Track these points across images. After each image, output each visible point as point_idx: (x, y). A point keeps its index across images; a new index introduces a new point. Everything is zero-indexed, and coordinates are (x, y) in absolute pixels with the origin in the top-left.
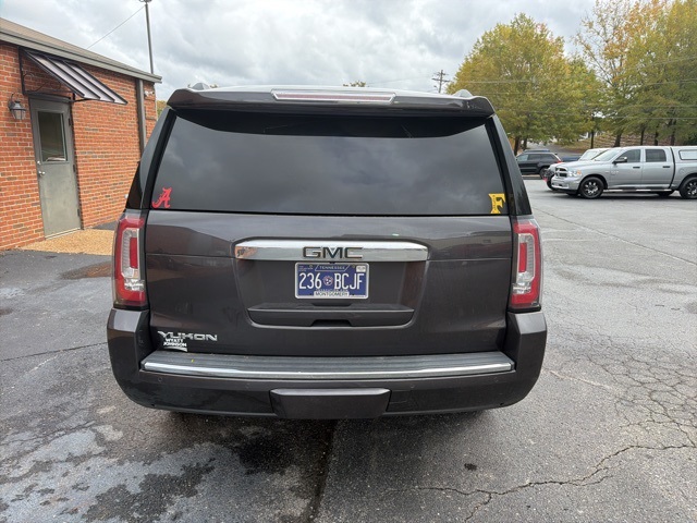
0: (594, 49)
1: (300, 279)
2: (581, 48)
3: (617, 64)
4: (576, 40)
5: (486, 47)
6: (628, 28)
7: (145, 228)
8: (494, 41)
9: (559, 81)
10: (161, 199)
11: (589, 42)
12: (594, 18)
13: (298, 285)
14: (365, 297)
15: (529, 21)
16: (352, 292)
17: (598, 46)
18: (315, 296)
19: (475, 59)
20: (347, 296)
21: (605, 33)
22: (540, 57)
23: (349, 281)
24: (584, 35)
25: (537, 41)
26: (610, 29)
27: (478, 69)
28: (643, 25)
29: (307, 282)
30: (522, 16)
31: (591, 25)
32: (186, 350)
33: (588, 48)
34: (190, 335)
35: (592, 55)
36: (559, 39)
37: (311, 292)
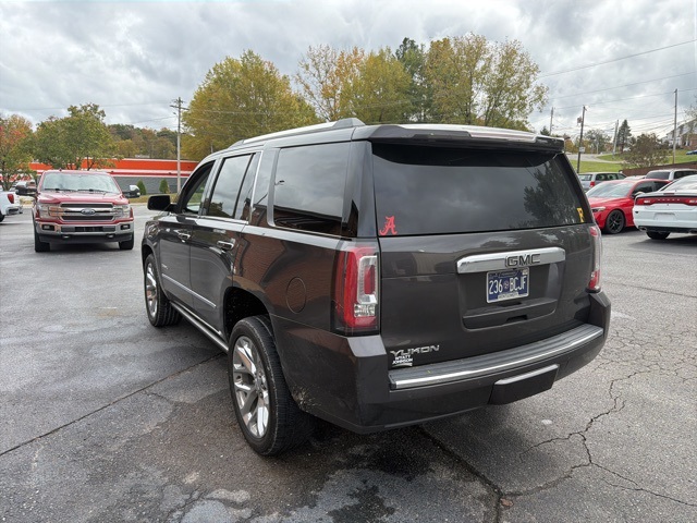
0: (312, 88)
1: (490, 285)
2: (301, 87)
3: (332, 104)
4: (297, 80)
5: (219, 78)
6: (338, 73)
7: (380, 255)
8: (227, 73)
9: (291, 116)
10: (387, 227)
11: (308, 82)
12: (310, 62)
13: (489, 292)
14: (527, 295)
15: (257, 58)
16: (520, 292)
17: (315, 88)
18: (499, 300)
19: (209, 88)
20: (517, 296)
21: (319, 76)
22: (272, 91)
23: (518, 283)
24: (303, 76)
25: (268, 77)
26: (323, 72)
27: (214, 99)
28: (348, 72)
29: (494, 288)
30: (250, 53)
31: (307, 68)
32: (410, 364)
33: (307, 87)
34: (417, 350)
35: (312, 95)
36: (285, 77)
37: (495, 296)
